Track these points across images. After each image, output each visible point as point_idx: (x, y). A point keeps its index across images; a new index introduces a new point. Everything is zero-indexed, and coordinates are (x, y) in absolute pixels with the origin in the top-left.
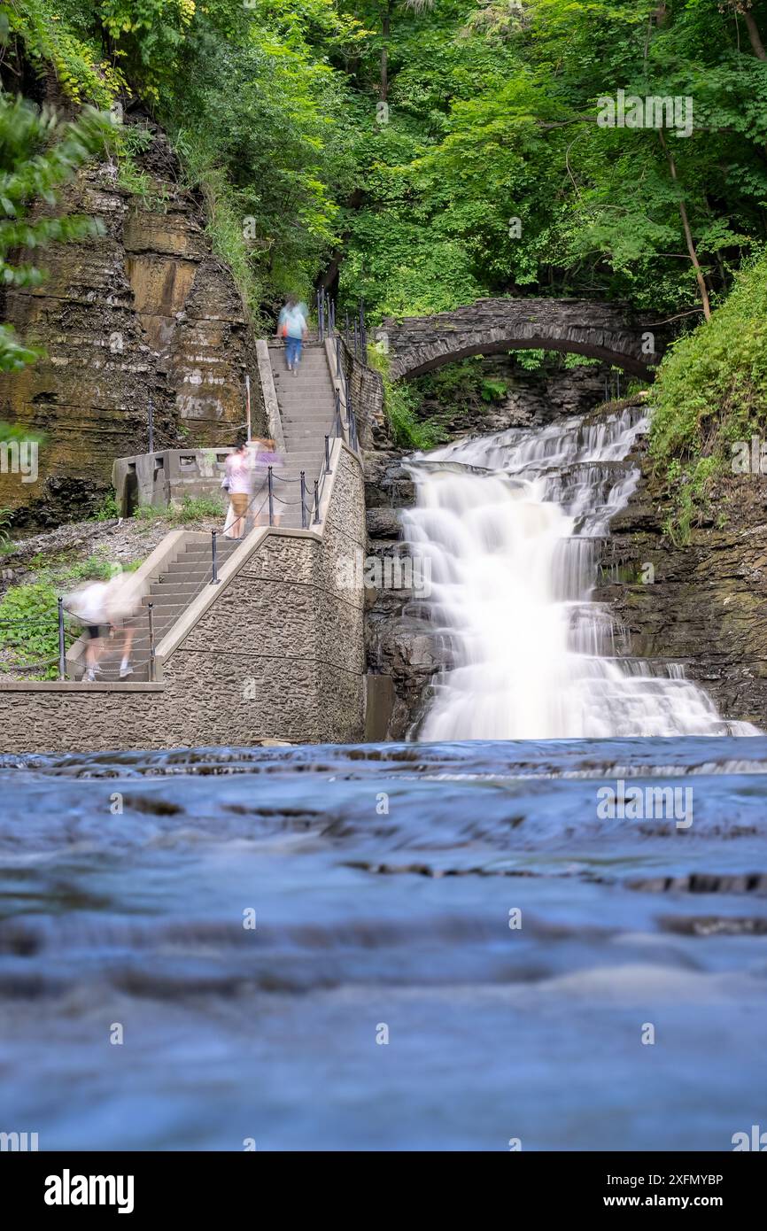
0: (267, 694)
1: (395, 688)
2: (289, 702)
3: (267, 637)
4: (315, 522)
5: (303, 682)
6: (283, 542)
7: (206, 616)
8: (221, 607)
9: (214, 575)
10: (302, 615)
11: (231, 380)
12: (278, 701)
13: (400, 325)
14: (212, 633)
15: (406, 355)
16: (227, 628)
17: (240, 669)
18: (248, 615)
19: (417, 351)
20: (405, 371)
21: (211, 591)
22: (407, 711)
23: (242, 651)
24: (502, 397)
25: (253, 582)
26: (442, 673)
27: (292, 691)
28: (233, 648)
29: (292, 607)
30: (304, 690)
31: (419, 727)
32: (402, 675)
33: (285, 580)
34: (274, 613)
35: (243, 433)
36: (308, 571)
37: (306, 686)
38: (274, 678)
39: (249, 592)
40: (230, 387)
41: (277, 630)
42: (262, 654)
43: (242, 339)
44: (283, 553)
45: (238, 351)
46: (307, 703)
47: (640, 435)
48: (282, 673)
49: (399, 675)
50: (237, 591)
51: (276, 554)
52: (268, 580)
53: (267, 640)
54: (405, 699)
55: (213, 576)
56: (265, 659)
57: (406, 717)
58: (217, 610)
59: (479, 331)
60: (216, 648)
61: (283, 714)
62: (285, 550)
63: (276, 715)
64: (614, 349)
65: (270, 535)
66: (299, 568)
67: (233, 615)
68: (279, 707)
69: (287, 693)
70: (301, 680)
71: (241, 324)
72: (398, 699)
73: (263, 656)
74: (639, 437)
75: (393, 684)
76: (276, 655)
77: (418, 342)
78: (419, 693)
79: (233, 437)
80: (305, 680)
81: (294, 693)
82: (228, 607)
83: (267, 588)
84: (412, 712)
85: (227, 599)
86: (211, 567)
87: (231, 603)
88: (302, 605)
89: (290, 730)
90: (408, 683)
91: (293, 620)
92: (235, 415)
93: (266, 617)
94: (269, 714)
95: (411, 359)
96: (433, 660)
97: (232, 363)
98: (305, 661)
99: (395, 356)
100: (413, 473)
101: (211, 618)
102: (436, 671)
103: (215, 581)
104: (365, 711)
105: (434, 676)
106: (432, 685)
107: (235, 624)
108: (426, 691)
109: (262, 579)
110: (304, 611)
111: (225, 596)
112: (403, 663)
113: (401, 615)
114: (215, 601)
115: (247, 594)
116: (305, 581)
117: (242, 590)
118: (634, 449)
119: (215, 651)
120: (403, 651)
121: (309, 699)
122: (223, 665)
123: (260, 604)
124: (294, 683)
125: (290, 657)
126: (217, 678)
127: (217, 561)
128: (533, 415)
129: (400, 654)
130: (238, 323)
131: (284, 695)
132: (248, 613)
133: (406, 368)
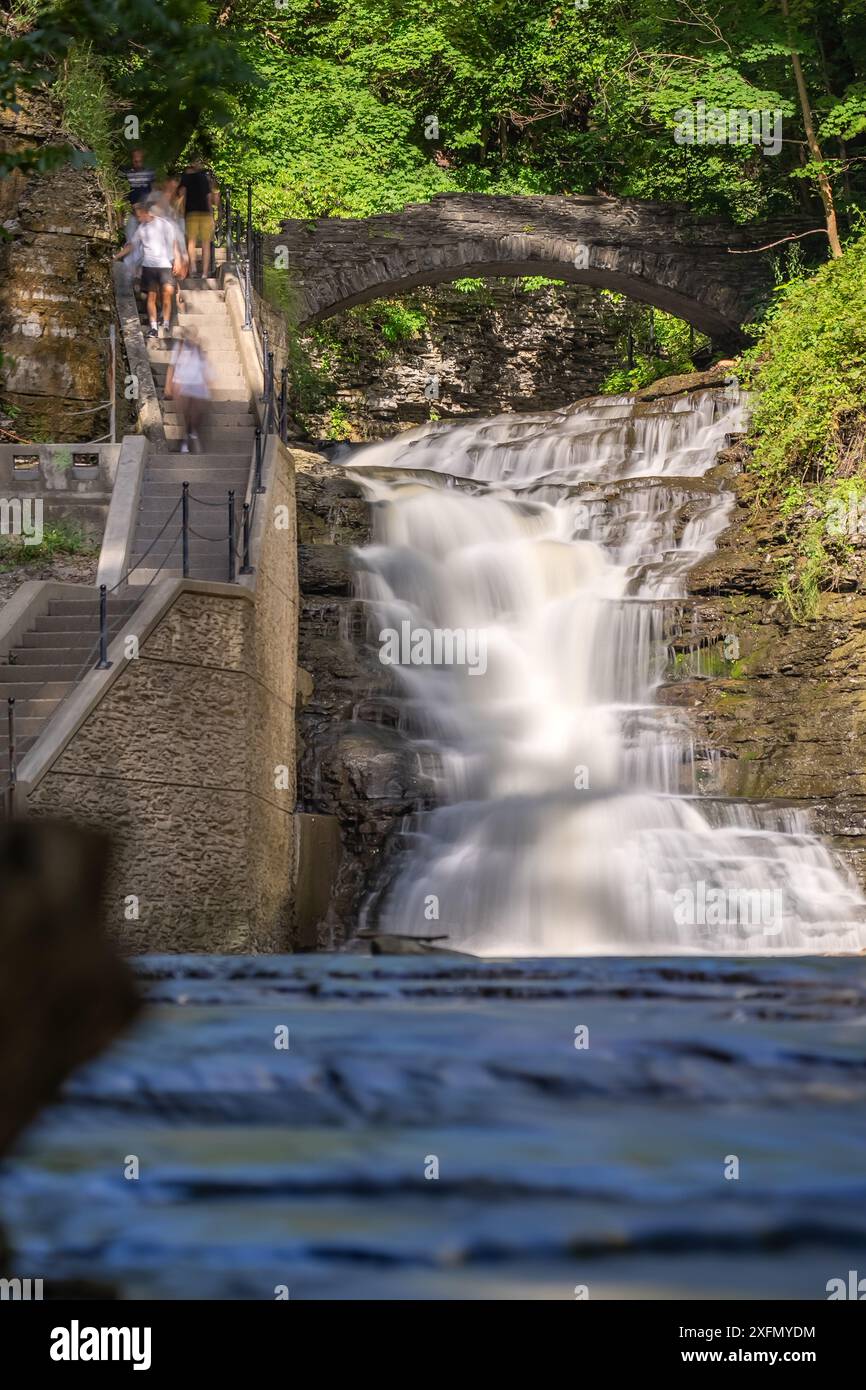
0: (176, 845)
1: (343, 835)
2: (206, 857)
3: (177, 755)
4: (242, 571)
5: (227, 827)
6: (203, 603)
7: (92, 719)
8: (112, 705)
9: (102, 654)
10: (227, 720)
11: (87, 332)
12: (191, 855)
13: (311, 232)
14: (98, 747)
15: (319, 282)
16: (120, 739)
17: (137, 804)
18: (151, 719)
19: (337, 276)
20: (317, 309)
21: (98, 679)
22: (360, 873)
23: (141, 776)
24: (417, 336)
25: (158, 667)
26: (419, 813)
27: (209, 840)
28: (128, 770)
29: (214, 707)
30: (227, 839)
31: (382, 899)
32: (353, 814)
33: (205, 663)
34: (187, 717)
35: (102, 417)
36: (238, 649)
37: (231, 832)
38: (186, 820)
39: (153, 682)
40: (84, 342)
41: (192, 744)
42: (169, 781)
43: (106, 266)
44: (203, 621)
45: (98, 284)
46: (232, 859)
47: (732, 435)
48: (198, 811)
49: (349, 814)
50: (136, 680)
51: (192, 623)
52: (179, 663)
53: (176, 759)
54: (358, 854)
55: (100, 658)
56: (173, 788)
57: (359, 883)
58: (107, 710)
59: (440, 246)
60: (105, 771)
61: (197, 876)
62: (205, 616)
63: (188, 877)
64: (660, 282)
65: (185, 592)
66: (225, 645)
67: (129, 719)
68: (192, 865)
69: (203, 844)
70: (224, 823)
71: (106, 241)
72: (346, 854)
73: (171, 784)
74: (732, 439)
75: (340, 828)
76: (190, 782)
77: (340, 262)
78: (381, 846)
79: (86, 423)
80: (229, 822)
81: (214, 844)
82: (122, 706)
83: (180, 677)
84: (370, 875)
85: (122, 693)
86: (98, 642)
87: (126, 699)
88: (229, 703)
89: (207, 902)
90: (365, 828)
91: (215, 728)
92: (91, 388)
93: (176, 722)
94: (178, 876)
95: (328, 288)
96: (404, 792)
97: (89, 304)
98: (230, 793)
99: (302, 283)
100: (365, 487)
101: (99, 724)
102: (409, 810)
103: (104, 664)
104: (297, 871)
105: (405, 818)
106: (402, 833)
107: (132, 733)
108: (392, 841)
109: (171, 662)
110: (231, 713)
111: (119, 689)
112: (355, 796)
113: (350, 717)
114: (105, 695)
115: (149, 685)
116: (234, 666)
117: (142, 679)
118: (722, 459)
119: (103, 775)
120: (356, 776)
121: (234, 853)
122: (113, 798)
123: (168, 701)
124: (214, 827)
125: (209, 787)
126: (104, 819)
127: (107, 630)
128: (468, 368)
129: (351, 782)
130: (101, 239)
131: (198, 845)
132: (150, 715)
133: (320, 303)
